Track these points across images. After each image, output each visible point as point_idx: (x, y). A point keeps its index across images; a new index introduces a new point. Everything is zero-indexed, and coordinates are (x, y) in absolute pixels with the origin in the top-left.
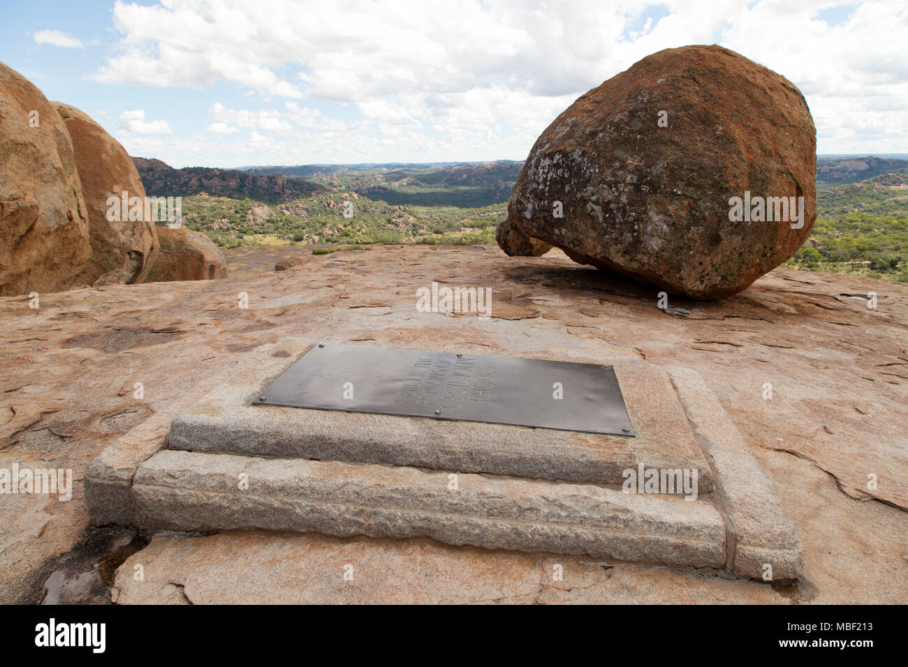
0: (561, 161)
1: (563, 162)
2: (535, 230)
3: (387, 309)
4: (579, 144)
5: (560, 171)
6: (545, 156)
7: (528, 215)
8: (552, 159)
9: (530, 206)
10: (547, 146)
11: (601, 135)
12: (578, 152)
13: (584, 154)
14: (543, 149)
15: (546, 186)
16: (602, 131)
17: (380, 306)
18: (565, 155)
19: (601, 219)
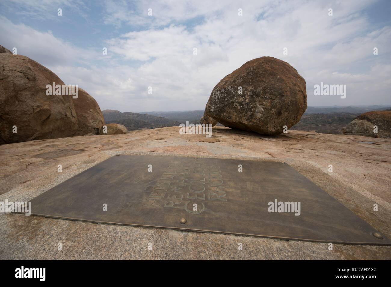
0: (223, 91)
1: (224, 91)
2: (215, 115)
3: (166, 140)
4: (229, 85)
5: (223, 94)
6: (218, 91)
7: (212, 110)
8: (220, 91)
9: (213, 107)
10: (218, 88)
11: (237, 81)
12: (230, 87)
13: (232, 87)
14: (217, 89)
15: (218, 100)
16: (237, 80)
17: (163, 139)
18: (225, 89)
19: (239, 108)
